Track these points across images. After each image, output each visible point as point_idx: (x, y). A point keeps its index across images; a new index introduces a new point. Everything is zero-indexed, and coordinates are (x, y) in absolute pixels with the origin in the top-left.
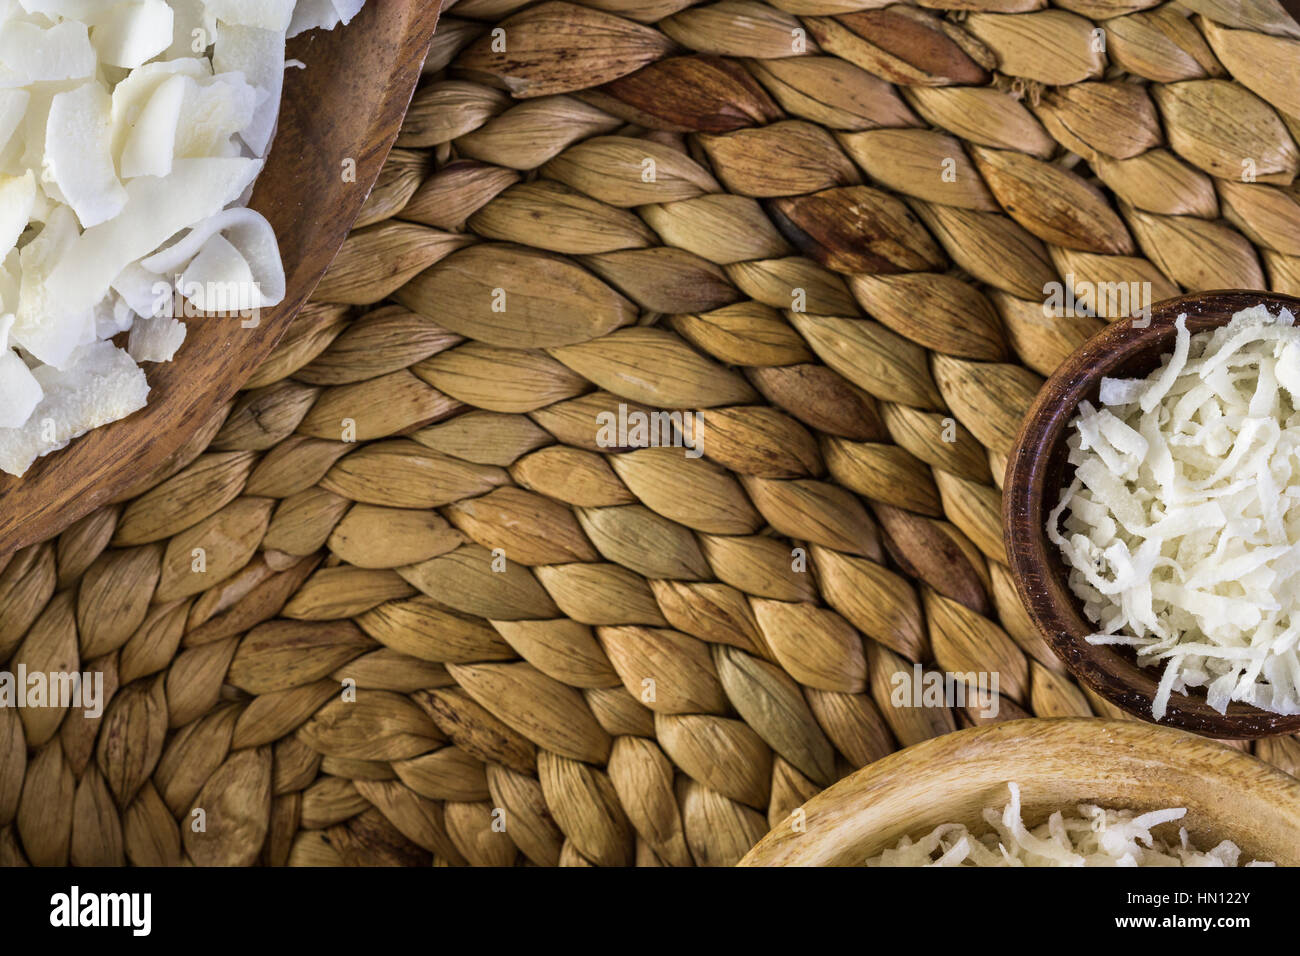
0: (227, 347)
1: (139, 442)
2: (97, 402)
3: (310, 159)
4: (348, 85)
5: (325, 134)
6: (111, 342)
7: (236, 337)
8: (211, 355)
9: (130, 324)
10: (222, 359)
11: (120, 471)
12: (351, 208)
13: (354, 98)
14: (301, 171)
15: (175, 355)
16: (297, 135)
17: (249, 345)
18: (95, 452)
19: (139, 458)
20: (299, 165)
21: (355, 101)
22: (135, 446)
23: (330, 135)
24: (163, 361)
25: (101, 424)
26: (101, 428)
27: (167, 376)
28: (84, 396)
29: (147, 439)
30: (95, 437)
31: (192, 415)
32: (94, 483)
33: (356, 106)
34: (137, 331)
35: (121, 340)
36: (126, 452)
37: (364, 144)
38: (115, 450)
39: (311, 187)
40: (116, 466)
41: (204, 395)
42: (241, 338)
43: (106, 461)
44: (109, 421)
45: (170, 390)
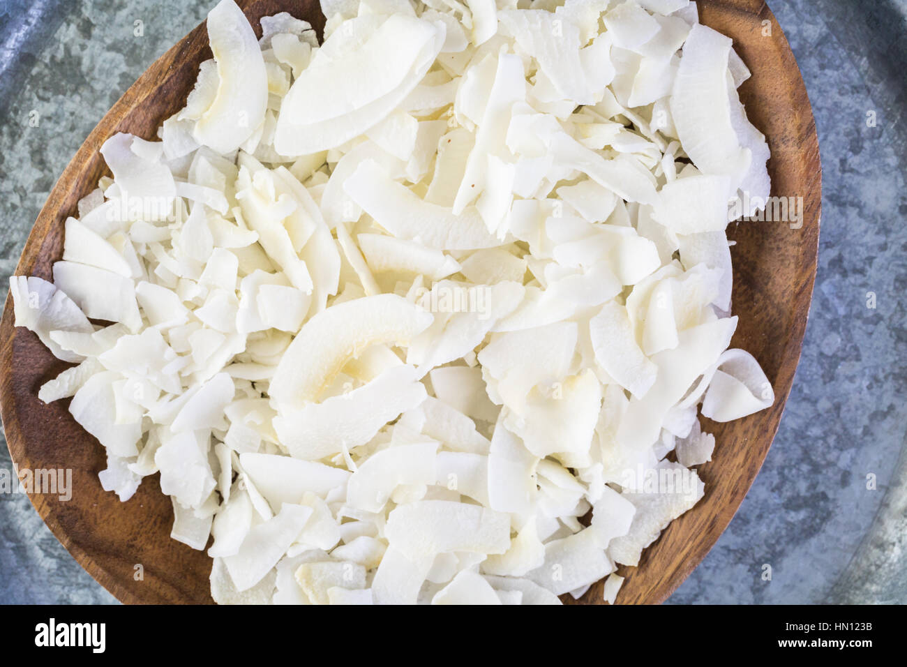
0: (746, 442)
1: (707, 520)
2: (671, 502)
3: (761, 304)
4: (773, 249)
5: (767, 284)
6: (666, 460)
7: (749, 435)
8: (736, 450)
9: (675, 444)
10: (745, 451)
11: (701, 543)
12: (799, 327)
13: (779, 256)
14: (757, 313)
15: (713, 456)
16: (745, 290)
17: (759, 436)
18: (680, 535)
19: (711, 531)
20: (755, 309)
21: (781, 258)
22: (706, 523)
23: (770, 284)
24: (704, 462)
25: (678, 516)
26: (678, 518)
27: (711, 472)
28: (662, 501)
29: (712, 518)
30: (675, 525)
31: (736, 493)
32: (687, 556)
33: (782, 260)
34: (680, 447)
35: (672, 457)
36: (701, 529)
37: (797, 284)
38: (693, 530)
39: (768, 321)
40: (698, 541)
41: (741, 478)
42: (753, 433)
43: (690, 539)
44: (683, 512)
45: (716, 480)
